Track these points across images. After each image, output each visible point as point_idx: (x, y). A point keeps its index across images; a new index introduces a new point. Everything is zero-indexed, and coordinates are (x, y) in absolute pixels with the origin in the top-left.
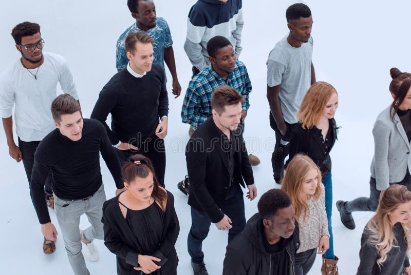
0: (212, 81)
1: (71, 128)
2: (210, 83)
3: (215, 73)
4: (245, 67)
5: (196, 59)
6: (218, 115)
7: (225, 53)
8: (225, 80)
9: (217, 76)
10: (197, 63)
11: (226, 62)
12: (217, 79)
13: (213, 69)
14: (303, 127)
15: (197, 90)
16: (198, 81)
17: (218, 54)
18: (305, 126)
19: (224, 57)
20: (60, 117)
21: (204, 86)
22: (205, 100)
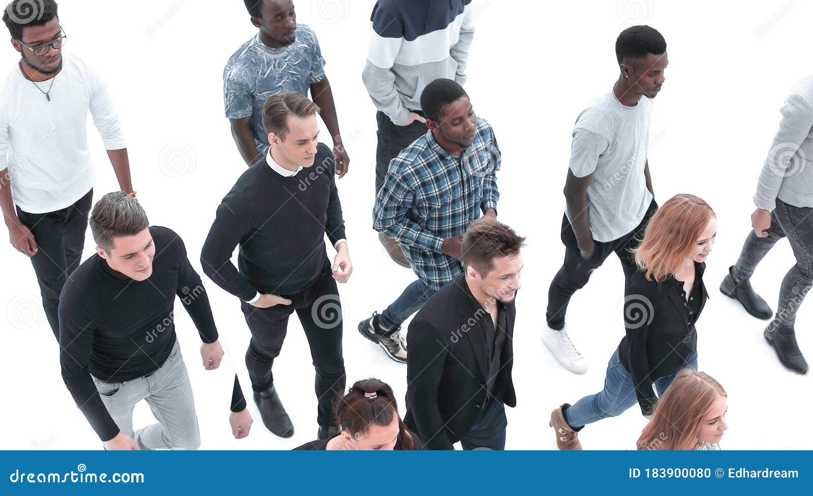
0: (434, 161)
1: (132, 262)
2: (430, 165)
3: (439, 147)
4: (491, 130)
5: (385, 98)
6: (478, 276)
7: (456, 112)
8: (456, 159)
9: (442, 152)
10: (387, 105)
11: (459, 129)
12: (442, 158)
13: (436, 140)
14: (648, 276)
15: (405, 179)
16: (406, 162)
17: (444, 114)
18: (652, 276)
19: (454, 119)
20: (112, 241)
21: (418, 172)
22: (421, 196)
